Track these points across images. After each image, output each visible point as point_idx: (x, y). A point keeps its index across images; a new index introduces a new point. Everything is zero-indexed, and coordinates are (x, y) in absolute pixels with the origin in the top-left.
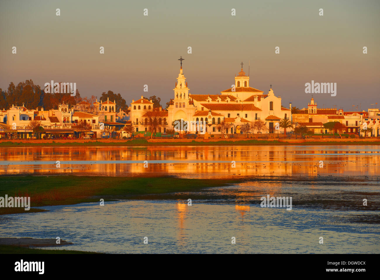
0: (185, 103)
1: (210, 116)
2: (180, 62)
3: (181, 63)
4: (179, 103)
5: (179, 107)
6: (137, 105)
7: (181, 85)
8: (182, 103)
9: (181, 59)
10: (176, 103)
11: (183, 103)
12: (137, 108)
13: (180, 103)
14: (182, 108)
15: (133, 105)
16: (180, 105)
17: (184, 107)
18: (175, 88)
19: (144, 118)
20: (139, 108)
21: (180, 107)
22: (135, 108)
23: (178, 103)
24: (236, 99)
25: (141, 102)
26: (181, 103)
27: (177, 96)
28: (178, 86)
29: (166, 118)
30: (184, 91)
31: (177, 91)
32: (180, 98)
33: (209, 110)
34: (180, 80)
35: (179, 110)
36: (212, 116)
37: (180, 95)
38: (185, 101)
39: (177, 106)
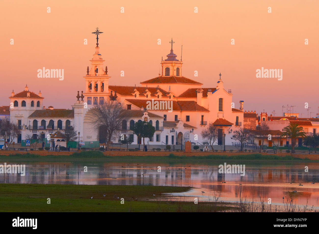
0: (103, 97)
1: (146, 117)
3: (97, 39)
5: (92, 103)
6: (20, 100)
7: (97, 71)
8: (99, 98)
9: (97, 33)
10: (88, 98)
12: (20, 104)
13: (94, 98)
15: (12, 101)
16: (96, 100)
17: (102, 104)
19: (32, 120)
20: (24, 104)
22: (16, 104)
23: (91, 98)
24: (169, 93)
25: (27, 96)
26: (97, 97)
27: (90, 87)
28: (92, 72)
29: (70, 120)
30: (102, 80)
31: (90, 80)
32: (95, 89)
33: (142, 109)
34: (95, 63)
35: (93, 108)
36: (149, 117)
37: (95, 85)
38: (104, 94)
39: (89, 102)
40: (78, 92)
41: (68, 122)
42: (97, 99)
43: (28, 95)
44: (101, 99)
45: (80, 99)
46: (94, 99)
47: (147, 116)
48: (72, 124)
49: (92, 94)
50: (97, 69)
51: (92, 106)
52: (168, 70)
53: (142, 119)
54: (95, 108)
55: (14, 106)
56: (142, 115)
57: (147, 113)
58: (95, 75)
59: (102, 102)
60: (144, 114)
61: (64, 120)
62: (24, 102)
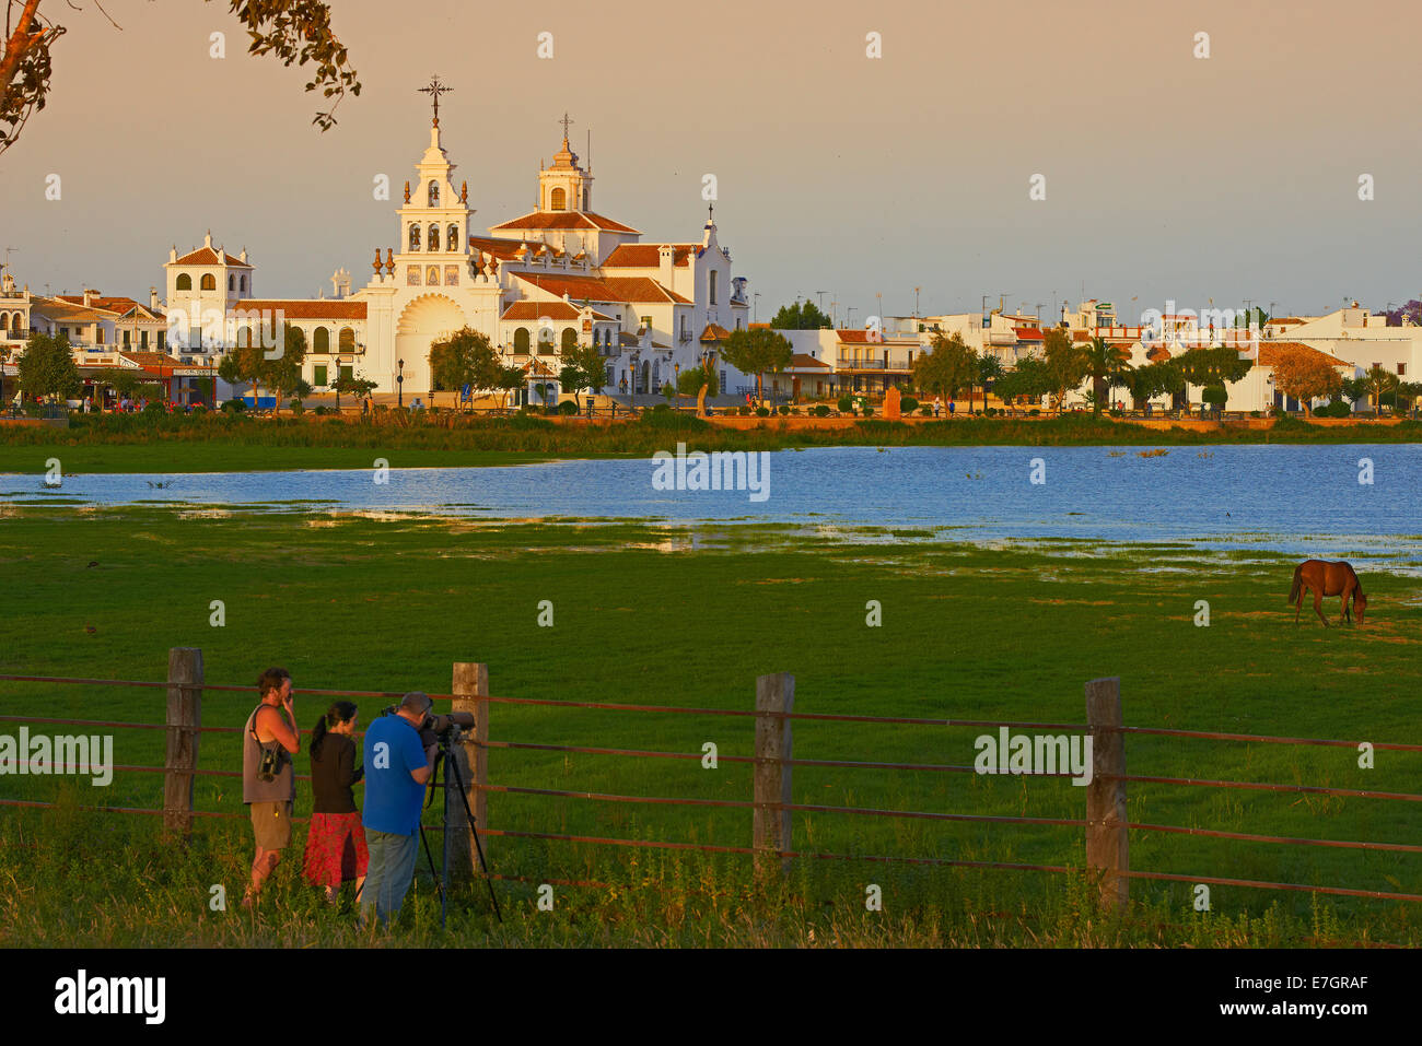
0: (457, 267)
1: (587, 321)
2: (429, 98)
3: (436, 105)
4: (424, 268)
5: (424, 283)
6: (196, 273)
7: (434, 193)
8: (442, 268)
9: (436, 90)
10: (410, 267)
11: (447, 267)
12: (196, 283)
13: (428, 267)
14: (442, 289)
15: (173, 274)
16: (433, 273)
17: (452, 284)
18: (405, 206)
21: (433, 282)
22: (184, 283)
23: (419, 267)
26: (438, 267)
27: (415, 237)
28: (420, 196)
29: (354, 325)
30: (452, 219)
31: (414, 219)
32: (429, 245)
33: (565, 299)
34: (431, 172)
35: (425, 295)
36: (595, 321)
37: (430, 234)
38: (461, 257)
39: (412, 280)
40: (378, 251)
41: (347, 336)
42: (436, 270)
43: (221, 258)
44: (449, 271)
45: (384, 270)
46: (430, 270)
47: (590, 317)
48: (359, 339)
49: (423, 256)
50: (436, 189)
51: (423, 289)
52: (558, 193)
53: (577, 325)
54: (432, 295)
55: (178, 289)
56: (574, 316)
57: (590, 309)
58: (431, 205)
59: (453, 280)
60: (582, 312)
61: (334, 327)
62: (207, 279)
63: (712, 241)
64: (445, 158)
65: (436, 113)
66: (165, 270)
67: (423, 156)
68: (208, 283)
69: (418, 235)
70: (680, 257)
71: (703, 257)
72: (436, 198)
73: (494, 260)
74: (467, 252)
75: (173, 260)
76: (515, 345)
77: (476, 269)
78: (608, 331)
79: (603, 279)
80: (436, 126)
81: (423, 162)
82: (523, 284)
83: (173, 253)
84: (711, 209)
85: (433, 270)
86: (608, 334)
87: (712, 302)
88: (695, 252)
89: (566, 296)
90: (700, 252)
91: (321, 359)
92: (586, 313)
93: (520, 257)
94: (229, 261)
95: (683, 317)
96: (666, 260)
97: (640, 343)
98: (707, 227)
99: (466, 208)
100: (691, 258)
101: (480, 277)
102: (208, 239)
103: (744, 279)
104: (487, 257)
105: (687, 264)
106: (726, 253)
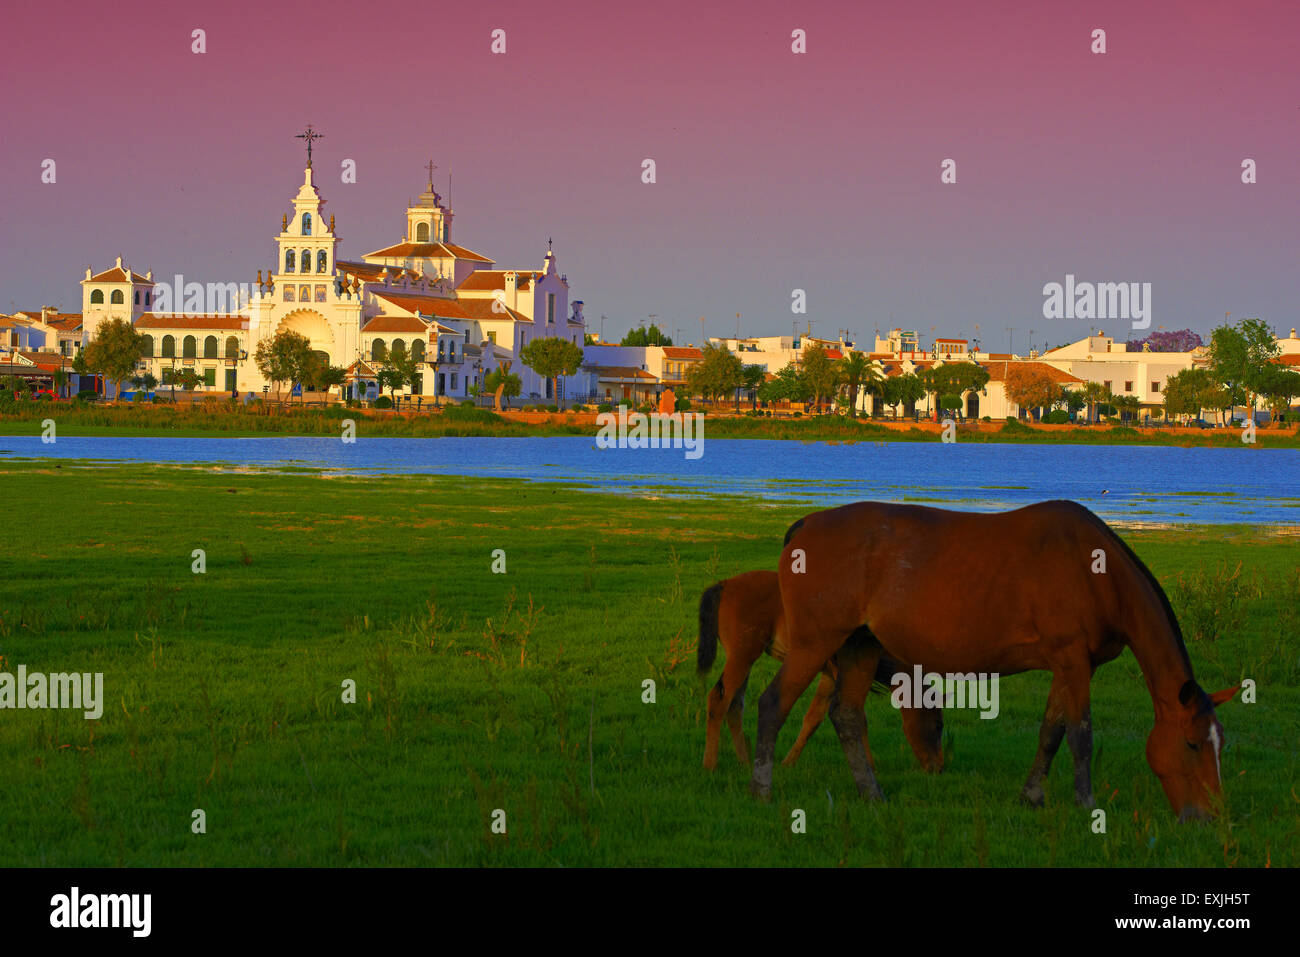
0: (325, 286)
1: (434, 333)
2: (304, 143)
3: (310, 149)
4: (297, 287)
5: (297, 296)
6: (107, 289)
7: (307, 223)
8: (313, 288)
9: (310, 136)
10: (285, 286)
11: (317, 286)
12: (107, 298)
13: (301, 286)
14: (312, 305)
15: (88, 289)
16: (305, 291)
17: (321, 301)
18: (282, 234)
21: (305, 299)
22: (97, 297)
23: (293, 286)
26: (309, 286)
27: (290, 260)
28: (296, 226)
29: (238, 335)
30: (322, 246)
31: (290, 245)
32: (303, 267)
33: (417, 315)
34: (304, 206)
35: (298, 310)
36: (440, 334)
37: (302, 258)
38: (328, 279)
39: (288, 297)
40: (260, 272)
41: (233, 343)
42: (308, 289)
43: (128, 276)
44: (318, 290)
46: (302, 289)
47: (436, 330)
48: (242, 346)
49: (297, 278)
50: (309, 220)
51: (297, 305)
52: (422, 227)
53: (425, 337)
54: (304, 310)
55: (92, 302)
56: (423, 329)
57: (436, 324)
58: (304, 233)
59: (321, 297)
60: (429, 325)
61: (222, 337)
62: (116, 295)
63: (551, 269)
64: (316, 193)
65: (310, 155)
66: (81, 287)
67: (299, 192)
68: (117, 298)
69: (293, 260)
70: (522, 283)
71: (543, 282)
72: (309, 227)
73: (356, 281)
74: (334, 273)
75: (89, 278)
76: (373, 354)
77: (341, 288)
78: (452, 342)
79: (457, 299)
80: (310, 167)
81: (298, 197)
82: (382, 302)
83: (89, 272)
84: (550, 242)
85: (305, 288)
86: (452, 345)
87: (551, 321)
88: (535, 278)
89: (417, 313)
90: (540, 279)
91: (211, 363)
92: (433, 327)
93: (382, 279)
94: (135, 279)
95: (523, 333)
96: (510, 285)
97: (483, 354)
98: (547, 257)
99: (334, 236)
100: (532, 283)
101: (344, 295)
102: (119, 260)
103: (581, 303)
104: (350, 277)
105: (528, 288)
106: (564, 280)
